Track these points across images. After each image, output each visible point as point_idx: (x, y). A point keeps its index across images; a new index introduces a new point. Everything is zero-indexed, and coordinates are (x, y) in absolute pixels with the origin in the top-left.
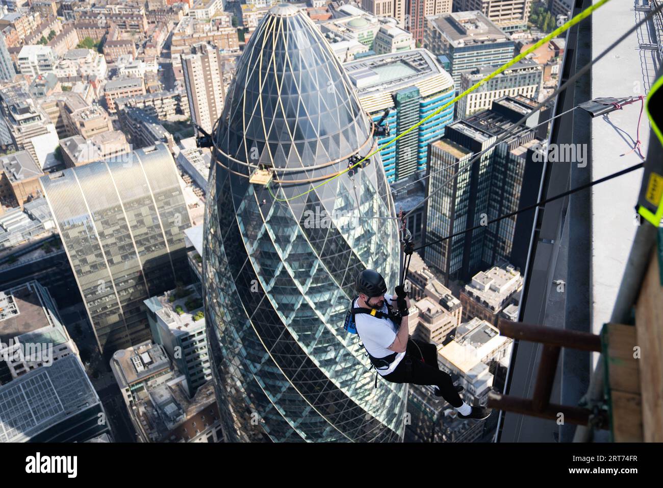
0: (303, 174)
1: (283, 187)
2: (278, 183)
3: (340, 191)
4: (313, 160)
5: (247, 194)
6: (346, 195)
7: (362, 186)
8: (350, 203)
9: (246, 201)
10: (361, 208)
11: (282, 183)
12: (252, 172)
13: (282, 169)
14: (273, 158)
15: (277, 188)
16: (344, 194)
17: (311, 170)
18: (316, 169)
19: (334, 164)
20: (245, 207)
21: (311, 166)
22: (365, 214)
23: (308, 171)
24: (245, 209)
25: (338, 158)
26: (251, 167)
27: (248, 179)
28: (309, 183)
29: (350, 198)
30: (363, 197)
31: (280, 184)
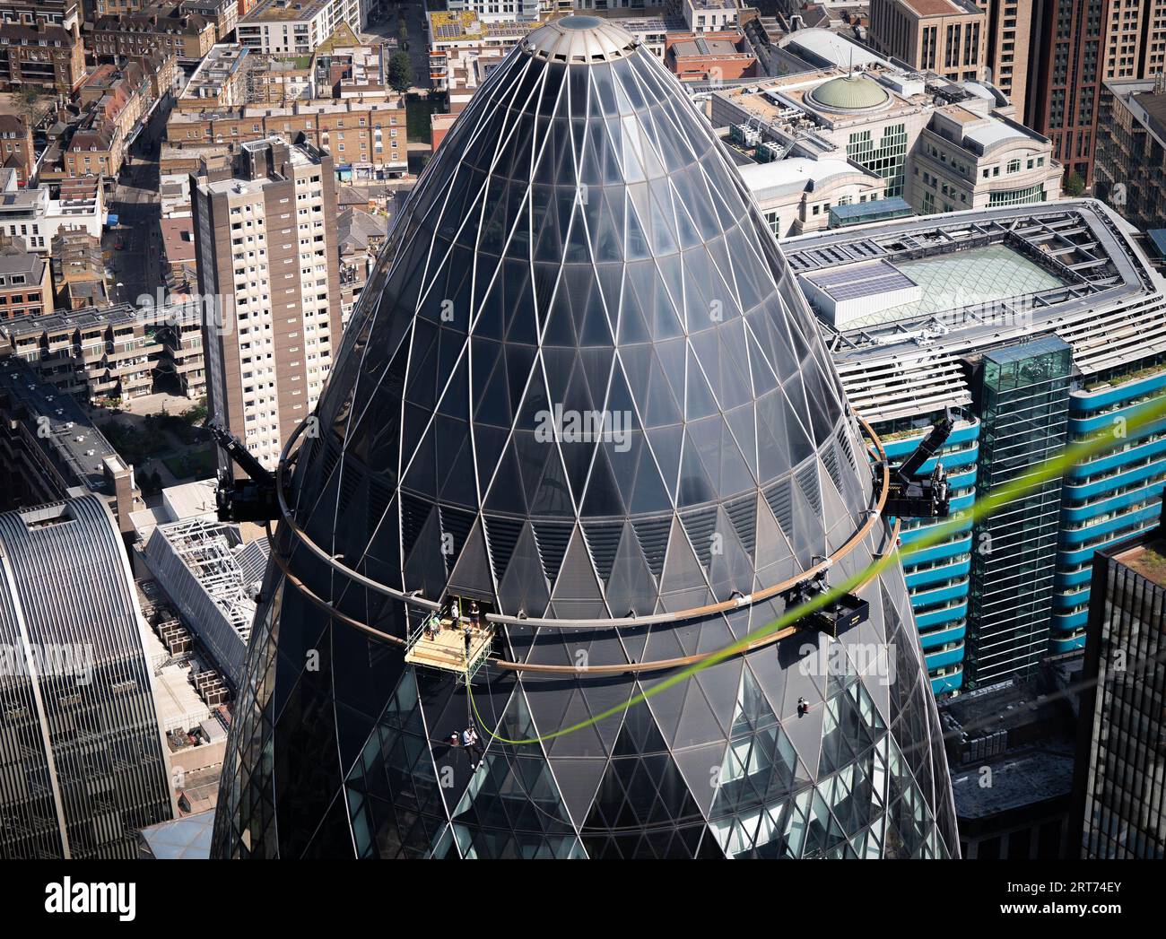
0: (610, 642)
1: (530, 687)
2: (513, 671)
3: (744, 715)
4: (650, 591)
5: (392, 708)
6: (766, 734)
7: (833, 704)
8: (782, 766)
9: (386, 732)
10: (825, 787)
11: (527, 671)
12: (415, 625)
13: (530, 621)
14: (500, 580)
15: (508, 688)
16: (759, 730)
17: (641, 630)
18: (658, 627)
19: (727, 613)
20: (380, 754)
21: (641, 614)
22: (837, 809)
23: (628, 631)
24: (379, 759)
25: (748, 592)
26: (413, 605)
27: (402, 651)
28: (628, 677)
29: (782, 746)
30: (832, 740)
31: (520, 676)
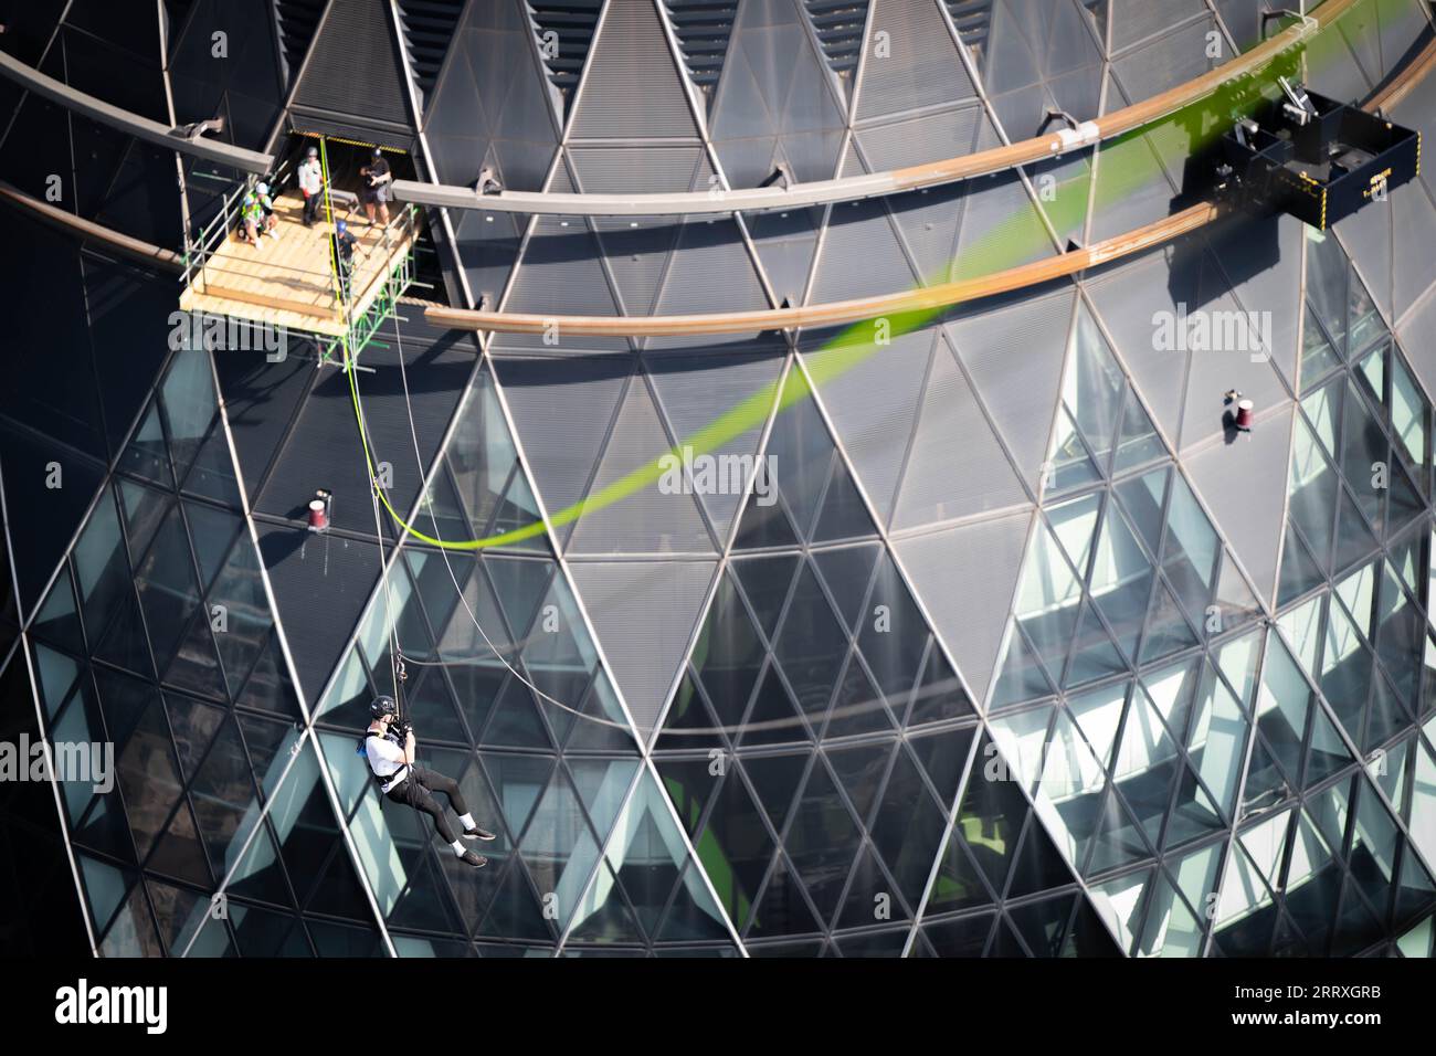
0: (724, 253)
1: (515, 373)
2: (468, 333)
3: (1080, 442)
4: (828, 115)
5: (150, 431)
6: (1138, 489)
7: (1318, 406)
8: (1180, 574)
9: (134, 496)
10: (1298, 624)
11: (505, 331)
12: (205, 212)
13: (512, 200)
14: (427, 91)
15: (458, 377)
16: (1119, 477)
17: (803, 219)
18: (847, 212)
19: (1033, 169)
20: (121, 552)
21: (804, 176)
22: (1332, 682)
23: (769, 224)
24: (120, 571)
25: (1088, 114)
26: (197, 161)
27: (170, 284)
28: (772, 344)
29: (1180, 520)
30: (1316, 506)
31: (487, 346)
